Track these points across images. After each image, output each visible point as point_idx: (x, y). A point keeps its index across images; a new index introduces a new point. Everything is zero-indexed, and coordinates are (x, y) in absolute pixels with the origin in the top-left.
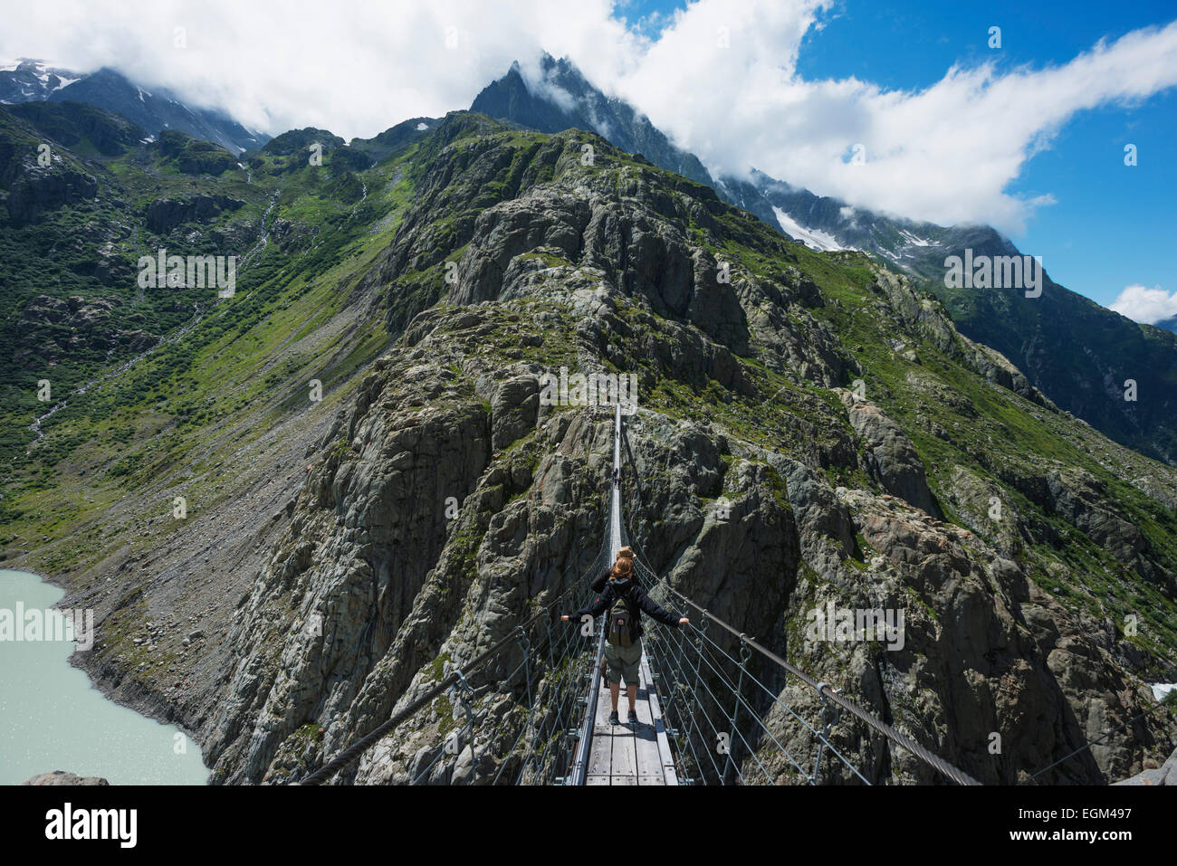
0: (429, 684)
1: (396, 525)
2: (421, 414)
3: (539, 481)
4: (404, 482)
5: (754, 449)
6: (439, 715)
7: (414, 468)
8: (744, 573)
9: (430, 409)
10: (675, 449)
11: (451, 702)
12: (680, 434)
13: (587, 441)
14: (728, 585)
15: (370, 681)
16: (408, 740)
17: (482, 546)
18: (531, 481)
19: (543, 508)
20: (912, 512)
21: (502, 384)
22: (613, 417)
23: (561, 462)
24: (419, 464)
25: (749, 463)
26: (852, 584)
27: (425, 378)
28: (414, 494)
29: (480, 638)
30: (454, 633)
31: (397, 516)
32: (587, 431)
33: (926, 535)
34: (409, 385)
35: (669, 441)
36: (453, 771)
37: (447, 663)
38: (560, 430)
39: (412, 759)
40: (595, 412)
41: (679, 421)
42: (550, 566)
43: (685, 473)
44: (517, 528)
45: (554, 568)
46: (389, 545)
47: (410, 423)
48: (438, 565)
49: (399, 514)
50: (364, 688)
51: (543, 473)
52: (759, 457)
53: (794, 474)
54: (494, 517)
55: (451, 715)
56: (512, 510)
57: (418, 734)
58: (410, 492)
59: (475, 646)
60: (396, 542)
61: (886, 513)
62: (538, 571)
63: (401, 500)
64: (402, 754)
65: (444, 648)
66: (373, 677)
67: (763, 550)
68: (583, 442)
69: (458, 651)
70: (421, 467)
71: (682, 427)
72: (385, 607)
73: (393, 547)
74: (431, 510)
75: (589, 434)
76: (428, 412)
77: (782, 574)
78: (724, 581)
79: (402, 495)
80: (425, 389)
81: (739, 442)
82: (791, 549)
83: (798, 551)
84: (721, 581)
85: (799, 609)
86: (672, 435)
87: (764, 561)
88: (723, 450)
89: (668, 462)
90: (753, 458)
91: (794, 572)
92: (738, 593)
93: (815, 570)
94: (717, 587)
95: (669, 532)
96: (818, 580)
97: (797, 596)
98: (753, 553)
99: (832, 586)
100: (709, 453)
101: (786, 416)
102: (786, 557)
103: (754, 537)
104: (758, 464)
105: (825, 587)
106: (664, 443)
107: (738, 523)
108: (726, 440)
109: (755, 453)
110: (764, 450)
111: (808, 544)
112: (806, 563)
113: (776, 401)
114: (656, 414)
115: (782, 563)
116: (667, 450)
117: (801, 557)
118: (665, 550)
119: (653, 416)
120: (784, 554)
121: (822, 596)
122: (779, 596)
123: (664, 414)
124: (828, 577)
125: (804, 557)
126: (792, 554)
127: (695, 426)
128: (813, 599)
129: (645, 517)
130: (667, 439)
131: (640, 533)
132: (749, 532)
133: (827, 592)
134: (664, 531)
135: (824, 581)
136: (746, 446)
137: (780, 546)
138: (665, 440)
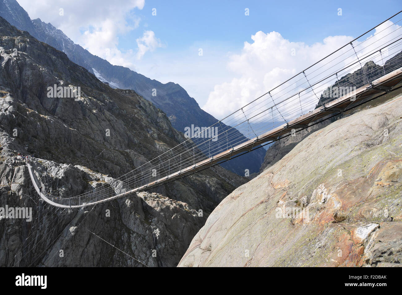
10: (60, 178)
12: (62, 171)
13: (10, 177)
14: (91, 241)
20: (165, 198)
22: (25, 164)
25: (97, 182)
26: (146, 232)
32: (9, 172)
33: (172, 207)
40: (13, 161)
41: (60, 165)
52: (101, 180)
53: (118, 186)
61: (156, 200)
67: (106, 222)
68: (7, 178)
71: (62, 167)
75: (11, 174)
77: (115, 232)
81: (91, 173)
82: (119, 220)
83: (122, 221)
84: (88, 240)
85: (124, 246)
86: (58, 171)
87: (107, 227)
88: (83, 178)
89: (57, 185)
90: (98, 180)
91: (121, 231)
92: (96, 244)
93: (130, 228)
94: (86, 243)
95: (60, 220)
96: (132, 232)
97: (123, 241)
98: (102, 224)
99: (137, 234)
100: (78, 179)
101: (106, 163)
102: (117, 224)
103: (102, 217)
104: (101, 183)
105: (135, 235)
106: (54, 175)
107: (94, 211)
108: (85, 173)
109: (99, 178)
110: (103, 176)
111: (126, 217)
112: (126, 226)
113: (101, 156)
114: (48, 162)
115: (115, 227)
116: (56, 178)
117: (123, 224)
118: (58, 230)
119: (46, 163)
120: (116, 223)
121: (133, 239)
122: (115, 242)
123: (52, 161)
124: (135, 230)
125: (125, 223)
126: (119, 222)
127: (69, 166)
128: (130, 241)
129: (47, 214)
130: (56, 173)
131: (44, 223)
132: (99, 215)
133: (135, 237)
134: (57, 219)
135: (134, 232)
136: (94, 175)
137: (114, 219)
138: (54, 174)
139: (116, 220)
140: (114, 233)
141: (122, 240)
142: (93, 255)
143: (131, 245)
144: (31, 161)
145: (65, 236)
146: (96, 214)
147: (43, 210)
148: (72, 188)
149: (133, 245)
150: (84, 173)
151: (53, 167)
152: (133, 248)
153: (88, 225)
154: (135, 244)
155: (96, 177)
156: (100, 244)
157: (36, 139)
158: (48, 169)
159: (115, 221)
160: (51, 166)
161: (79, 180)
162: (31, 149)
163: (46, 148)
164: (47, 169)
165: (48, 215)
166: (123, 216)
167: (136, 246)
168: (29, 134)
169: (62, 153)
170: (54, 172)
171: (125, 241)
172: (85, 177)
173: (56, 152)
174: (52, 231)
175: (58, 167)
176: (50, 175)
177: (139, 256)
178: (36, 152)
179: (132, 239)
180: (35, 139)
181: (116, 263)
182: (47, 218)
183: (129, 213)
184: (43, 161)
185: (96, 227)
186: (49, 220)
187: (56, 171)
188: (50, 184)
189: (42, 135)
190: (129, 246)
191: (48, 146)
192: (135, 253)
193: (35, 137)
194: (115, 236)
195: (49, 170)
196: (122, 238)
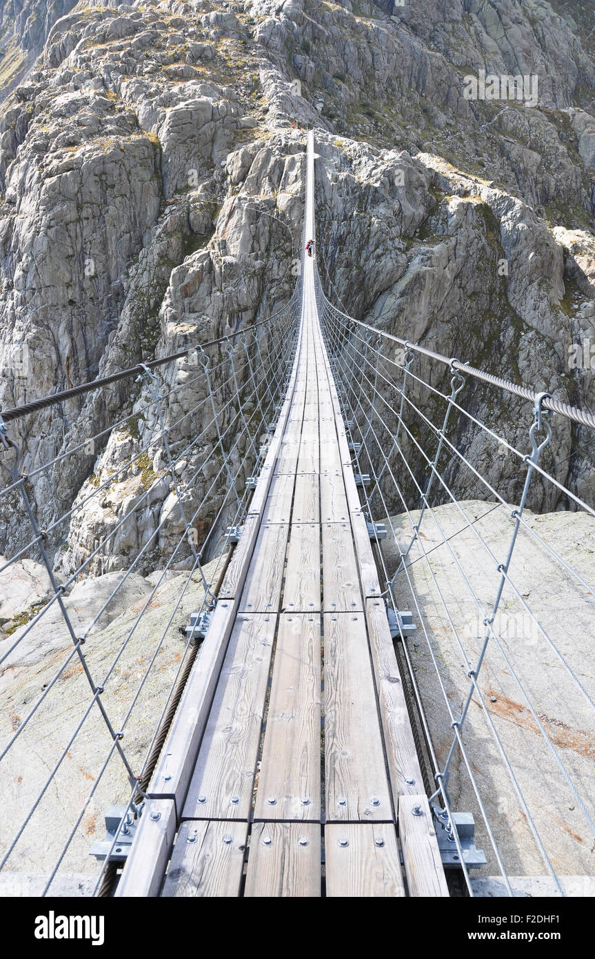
0: (127, 441)
1: (68, 285)
2: (78, 154)
3: (221, 228)
4: (70, 236)
5: (468, 184)
6: (140, 469)
7: (79, 220)
8: (448, 322)
9: (88, 148)
10: (377, 185)
11: (150, 456)
12: (383, 167)
13: (275, 179)
14: (430, 334)
15: (67, 440)
16: (114, 490)
17: (164, 304)
18: (212, 229)
19: (229, 259)
21: (169, 112)
22: (305, 149)
23: (245, 206)
24: (84, 214)
25: (461, 200)
26: (558, 331)
27: (78, 108)
28: (83, 248)
29: (172, 397)
30: (144, 393)
31: (67, 275)
32: (274, 167)
34: (60, 120)
35: (370, 176)
36: (159, 515)
37: (141, 421)
38: (243, 166)
39: (120, 506)
40: (283, 143)
41: (383, 151)
42: (240, 319)
43: (390, 213)
44: (201, 281)
45: (243, 323)
46: (64, 306)
47: (69, 167)
48: (119, 325)
49: (71, 272)
50: (63, 447)
51: (226, 219)
52: (472, 193)
53: (509, 214)
54: (174, 271)
55: (151, 468)
56: (193, 261)
57: (122, 485)
58: (79, 247)
59: (168, 404)
60: (72, 302)
62: (228, 326)
63: (69, 257)
64: (110, 502)
65: (137, 407)
66: (71, 437)
67: (470, 297)
68: (270, 180)
69: (151, 410)
70: (87, 219)
71: (386, 158)
72: (71, 370)
73: (70, 308)
74: (104, 266)
75: (277, 171)
76: (84, 151)
77: (488, 322)
78: (427, 331)
79: (70, 252)
80: (79, 123)
81: (451, 176)
82: (500, 295)
83: (507, 298)
84: (424, 330)
85: (502, 357)
86: (374, 169)
87: (470, 308)
88: (432, 185)
89: (369, 201)
90: (465, 194)
91: (501, 319)
92: (440, 342)
93: (523, 317)
94: (419, 337)
95: (369, 279)
96: (525, 327)
97: (500, 344)
98: (460, 300)
99: (537, 333)
100: (417, 189)
101: (507, 144)
102: (494, 303)
103: (461, 284)
104: (471, 201)
105: (530, 335)
106: (365, 178)
107: (445, 268)
108: (437, 174)
109: (469, 189)
110: (478, 185)
111: (517, 290)
112: (514, 311)
113: (497, 125)
114: (356, 143)
115: (489, 310)
116: (368, 186)
117: (508, 305)
118: (365, 300)
119: (351, 147)
120: (491, 301)
121: (526, 343)
122: (482, 344)
123: (365, 144)
124: (534, 324)
125: (512, 304)
126: (500, 300)
127: (401, 157)
128: (517, 346)
129: (343, 265)
130: (368, 172)
131: (337, 282)
132: (456, 277)
133: (532, 339)
134: (364, 279)
135: (530, 328)
136: (459, 180)
137: (488, 292)
138: (366, 175)
139: (494, 295)
140: (483, 322)
141: (499, 341)
142: (431, 364)
143: (518, 356)
144: (319, 142)
145: (376, 315)
146: (449, 276)
147: (336, 256)
148: (400, 210)
149: (522, 355)
150: (434, 175)
151: (364, 159)
152: (522, 363)
153: (428, 298)
154: (528, 355)
155: (462, 185)
156: (448, 343)
157: (344, 82)
158: (354, 162)
159: (491, 294)
160: (360, 156)
161: (418, 193)
162: (329, 109)
163: (364, 105)
164: (351, 161)
165: (347, 266)
166: (512, 286)
167: (530, 361)
168: (328, 71)
169: (400, 116)
170: (364, 170)
171: (507, 344)
172: (437, 184)
173: (386, 115)
174: (353, 303)
175: (375, 158)
176: (356, 177)
177: (532, 384)
178: (339, 116)
179: (523, 343)
180: (340, 82)
181: (479, 390)
182: (343, 273)
183: (525, 281)
184: (344, 143)
185: (445, 305)
186: (347, 278)
187: (369, 169)
188: (354, 198)
189: (357, 73)
190: (514, 358)
191: (369, 101)
192: (523, 376)
193: (341, 78)
194: (486, 331)
195: (356, 165)
196: (501, 338)
